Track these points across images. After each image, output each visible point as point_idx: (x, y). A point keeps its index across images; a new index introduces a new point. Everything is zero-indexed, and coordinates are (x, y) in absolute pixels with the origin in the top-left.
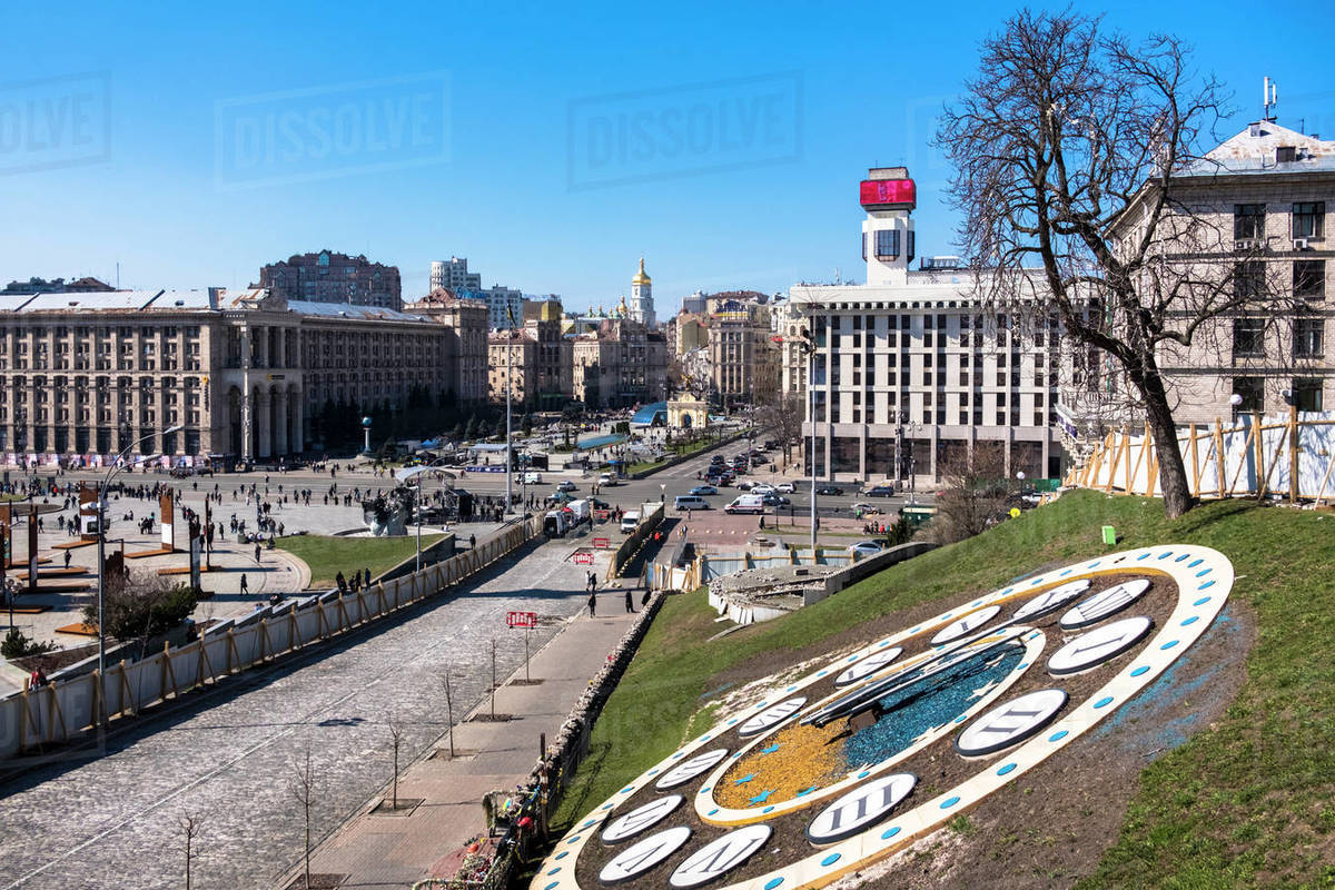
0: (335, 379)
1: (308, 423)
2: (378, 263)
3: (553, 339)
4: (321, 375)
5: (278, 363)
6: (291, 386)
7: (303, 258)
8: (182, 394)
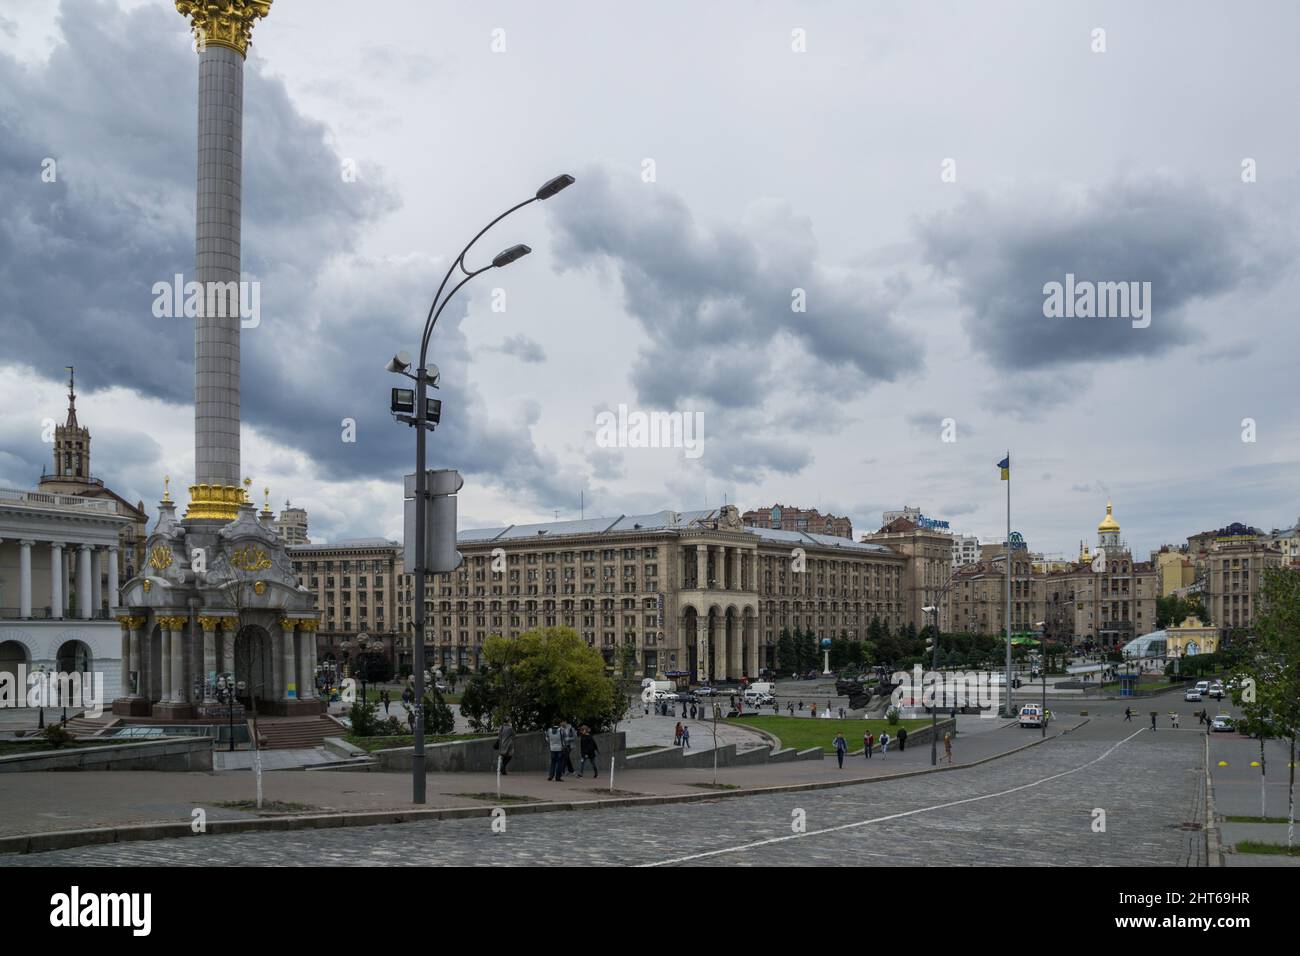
0: (791, 607)
1: (764, 651)
2: (829, 515)
3: (1023, 572)
4: (777, 602)
5: (734, 584)
6: (748, 609)
7: (756, 513)
8: (641, 615)
